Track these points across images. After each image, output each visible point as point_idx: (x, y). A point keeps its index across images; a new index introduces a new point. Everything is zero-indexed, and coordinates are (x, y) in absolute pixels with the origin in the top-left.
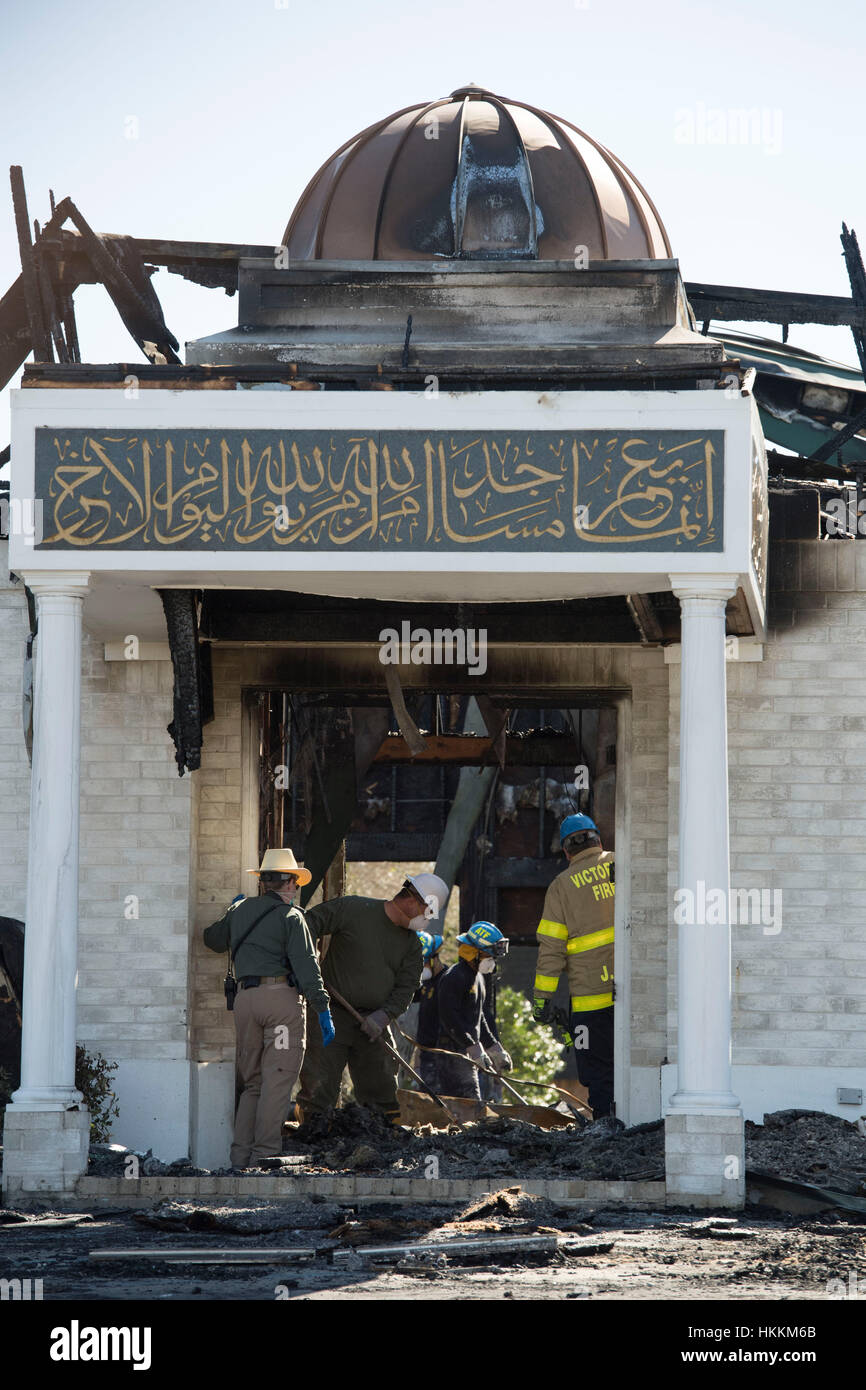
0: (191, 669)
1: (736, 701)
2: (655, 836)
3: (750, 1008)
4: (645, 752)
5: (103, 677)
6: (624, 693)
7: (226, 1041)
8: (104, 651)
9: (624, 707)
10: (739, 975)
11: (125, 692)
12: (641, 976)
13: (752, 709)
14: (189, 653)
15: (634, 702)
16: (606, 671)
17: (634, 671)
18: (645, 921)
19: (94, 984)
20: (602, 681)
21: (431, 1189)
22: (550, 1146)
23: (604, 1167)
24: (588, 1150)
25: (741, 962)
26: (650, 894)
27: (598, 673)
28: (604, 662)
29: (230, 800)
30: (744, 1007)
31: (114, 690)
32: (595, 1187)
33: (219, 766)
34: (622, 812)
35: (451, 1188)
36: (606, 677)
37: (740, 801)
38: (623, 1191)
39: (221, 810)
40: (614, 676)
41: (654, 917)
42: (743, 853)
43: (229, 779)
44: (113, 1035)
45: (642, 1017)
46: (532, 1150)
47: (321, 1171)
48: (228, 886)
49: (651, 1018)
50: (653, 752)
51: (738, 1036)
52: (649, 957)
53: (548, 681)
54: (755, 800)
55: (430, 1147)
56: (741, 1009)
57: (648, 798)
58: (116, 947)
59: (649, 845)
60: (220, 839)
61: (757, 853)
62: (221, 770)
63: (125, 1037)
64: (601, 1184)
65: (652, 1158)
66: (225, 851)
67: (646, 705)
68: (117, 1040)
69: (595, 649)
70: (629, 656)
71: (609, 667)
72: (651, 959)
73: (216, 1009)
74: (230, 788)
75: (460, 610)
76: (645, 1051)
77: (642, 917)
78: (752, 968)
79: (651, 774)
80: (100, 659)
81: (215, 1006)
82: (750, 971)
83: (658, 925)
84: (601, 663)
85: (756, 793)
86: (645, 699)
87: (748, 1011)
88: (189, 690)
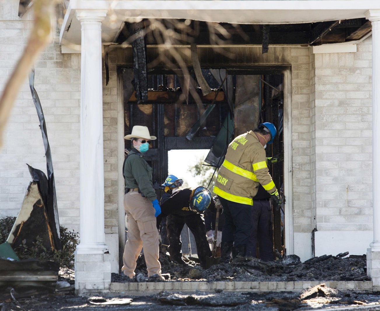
0: (143, 55)
1: (345, 70)
2: (303, 131)
3: (353, 206)
4: (298, 94)
5: (61, 61)
6: (288, 67)
7: (114, 224)
8: (61, 48)
9: (287, 74)
10: (348, 191)
11: (71, 67)
12: (298, 193)
13: (351, 73)
14: (142, 48)
15: (293, 71)
16: (280, 57)
17: (292, 57)
18: (299, 169)
19: (60, 199)
20: (278, 62)
21: (268, 286)
22: (282, 267)
23: (318, 276)
24: (301, 269)
25: (348, 185)
26: (301, 157)
27: (276, 59)
28: (279, 54)
29: (113, 116)
30: (350, 205)
31: (66, 67)
32: (341, 284)
33: (108, 102)
34: (287, 120)
35: (277, 286)
36: (280, 60)
37: (348, 114)
38: (353, 285)
39: (109, 121)
40: (283, 60)
41: (303, 167)
42: (349, 138)
43: (112, 107)
44: (70, 222)
45: (298, 211)
46: (275, 269)
47: (188, 280)
48: (113, 155)
49: (302, 211)
50: (301, 94)
51: (348, 218)
52: (301, 184)
53: (254, 62)
54: (354, 114)
55: (218, 269)
56: (349, 206)
57: (300, 114)
58: (70, 182)
59: (300, 135)
60: (109, 134)
61: (355, 137)
62: (109, 103)
63: (75, 223)
64: (344, 282)
65: (337, 272)
66: (111, 140)
67: (298, 73)
68: (71, 224)
69: (275, 47)
70: (290, 51)
71: (281, 55)
72: (302, 185)
73: (109, 210)
74: (112, 111)
75: (264, 28)
76: (300, 226)
77: (298, 167)
78: (353, 188)
79: (301, 103)
80: (59, 53)
81: (108, 209)
82: (352, 189)
83: (305, 170)
84: (278, 54)
85: (353, 111)
86: (297, 70)
87: (352, 207)
88: (142, 65)
